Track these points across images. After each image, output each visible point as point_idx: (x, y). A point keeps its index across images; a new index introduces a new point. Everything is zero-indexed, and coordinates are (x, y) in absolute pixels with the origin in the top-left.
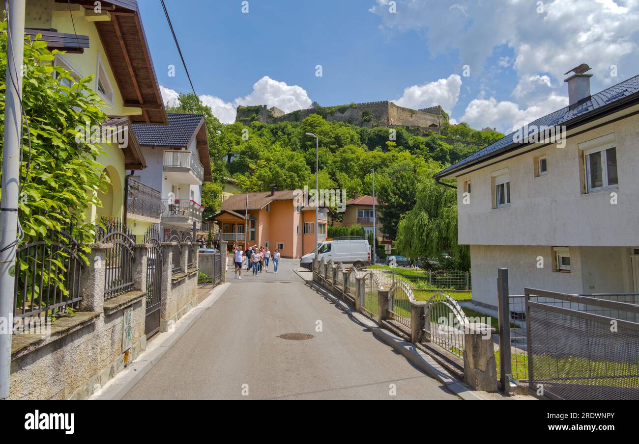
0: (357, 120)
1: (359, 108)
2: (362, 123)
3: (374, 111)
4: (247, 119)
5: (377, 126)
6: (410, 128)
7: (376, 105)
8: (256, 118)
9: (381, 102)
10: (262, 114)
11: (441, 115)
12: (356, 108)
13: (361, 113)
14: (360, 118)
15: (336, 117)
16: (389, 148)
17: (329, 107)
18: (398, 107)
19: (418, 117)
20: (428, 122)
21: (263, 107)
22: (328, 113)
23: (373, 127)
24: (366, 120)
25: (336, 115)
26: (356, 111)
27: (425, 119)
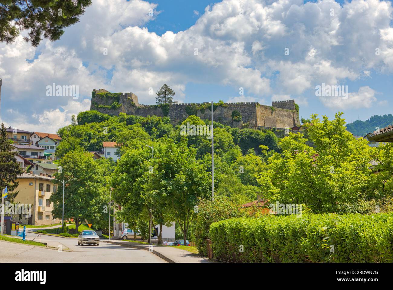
0: (227, 119)
1: (229, 108)
2: (232, 122)
3: (242, 112)
4: (107, 106)
5: (247, 127)
6: (277, 130)
7: (244, 106)
8: (117, 106)
9: (249, 103)
10: (124, 102)
11: (295, 110)
12: (225, 107)
13: (230, 113)
14: (230, 118)
15: (206, 114)
16: (263, 151)
17: (199, 104)
18: (261, 105)
19: (277, 114)
20: (285, 117)
21: (124, 94)
22: (198, 110)
23: (243, 127)
24: (235, 120)
25: (206, 112)
26: (225, 110)
27: (282, 115)
